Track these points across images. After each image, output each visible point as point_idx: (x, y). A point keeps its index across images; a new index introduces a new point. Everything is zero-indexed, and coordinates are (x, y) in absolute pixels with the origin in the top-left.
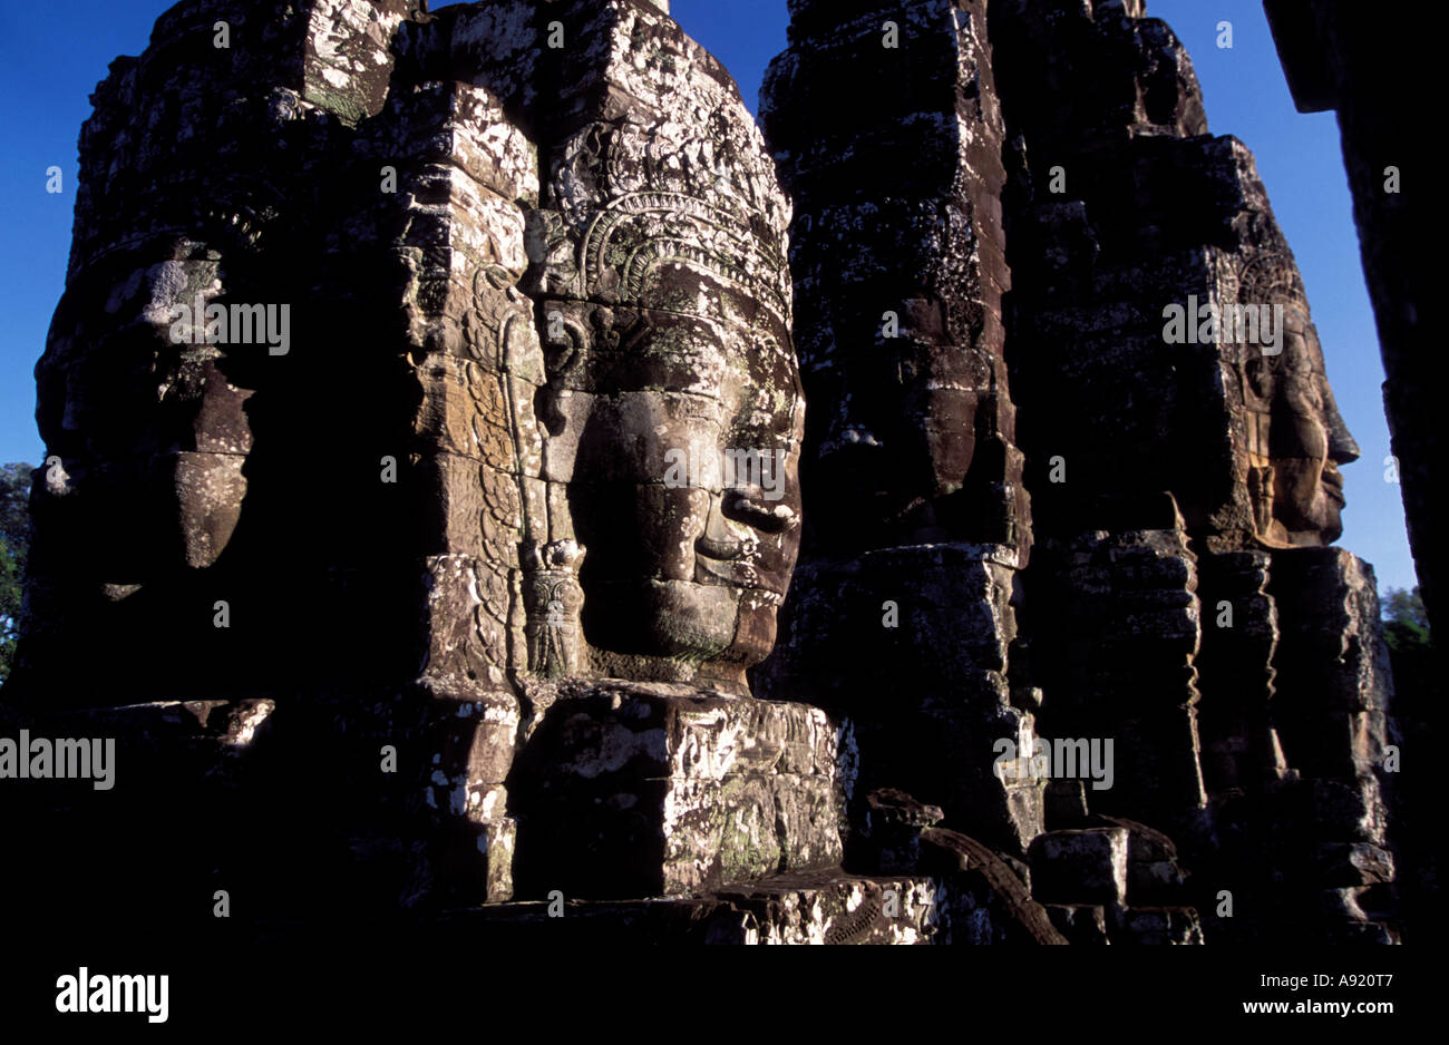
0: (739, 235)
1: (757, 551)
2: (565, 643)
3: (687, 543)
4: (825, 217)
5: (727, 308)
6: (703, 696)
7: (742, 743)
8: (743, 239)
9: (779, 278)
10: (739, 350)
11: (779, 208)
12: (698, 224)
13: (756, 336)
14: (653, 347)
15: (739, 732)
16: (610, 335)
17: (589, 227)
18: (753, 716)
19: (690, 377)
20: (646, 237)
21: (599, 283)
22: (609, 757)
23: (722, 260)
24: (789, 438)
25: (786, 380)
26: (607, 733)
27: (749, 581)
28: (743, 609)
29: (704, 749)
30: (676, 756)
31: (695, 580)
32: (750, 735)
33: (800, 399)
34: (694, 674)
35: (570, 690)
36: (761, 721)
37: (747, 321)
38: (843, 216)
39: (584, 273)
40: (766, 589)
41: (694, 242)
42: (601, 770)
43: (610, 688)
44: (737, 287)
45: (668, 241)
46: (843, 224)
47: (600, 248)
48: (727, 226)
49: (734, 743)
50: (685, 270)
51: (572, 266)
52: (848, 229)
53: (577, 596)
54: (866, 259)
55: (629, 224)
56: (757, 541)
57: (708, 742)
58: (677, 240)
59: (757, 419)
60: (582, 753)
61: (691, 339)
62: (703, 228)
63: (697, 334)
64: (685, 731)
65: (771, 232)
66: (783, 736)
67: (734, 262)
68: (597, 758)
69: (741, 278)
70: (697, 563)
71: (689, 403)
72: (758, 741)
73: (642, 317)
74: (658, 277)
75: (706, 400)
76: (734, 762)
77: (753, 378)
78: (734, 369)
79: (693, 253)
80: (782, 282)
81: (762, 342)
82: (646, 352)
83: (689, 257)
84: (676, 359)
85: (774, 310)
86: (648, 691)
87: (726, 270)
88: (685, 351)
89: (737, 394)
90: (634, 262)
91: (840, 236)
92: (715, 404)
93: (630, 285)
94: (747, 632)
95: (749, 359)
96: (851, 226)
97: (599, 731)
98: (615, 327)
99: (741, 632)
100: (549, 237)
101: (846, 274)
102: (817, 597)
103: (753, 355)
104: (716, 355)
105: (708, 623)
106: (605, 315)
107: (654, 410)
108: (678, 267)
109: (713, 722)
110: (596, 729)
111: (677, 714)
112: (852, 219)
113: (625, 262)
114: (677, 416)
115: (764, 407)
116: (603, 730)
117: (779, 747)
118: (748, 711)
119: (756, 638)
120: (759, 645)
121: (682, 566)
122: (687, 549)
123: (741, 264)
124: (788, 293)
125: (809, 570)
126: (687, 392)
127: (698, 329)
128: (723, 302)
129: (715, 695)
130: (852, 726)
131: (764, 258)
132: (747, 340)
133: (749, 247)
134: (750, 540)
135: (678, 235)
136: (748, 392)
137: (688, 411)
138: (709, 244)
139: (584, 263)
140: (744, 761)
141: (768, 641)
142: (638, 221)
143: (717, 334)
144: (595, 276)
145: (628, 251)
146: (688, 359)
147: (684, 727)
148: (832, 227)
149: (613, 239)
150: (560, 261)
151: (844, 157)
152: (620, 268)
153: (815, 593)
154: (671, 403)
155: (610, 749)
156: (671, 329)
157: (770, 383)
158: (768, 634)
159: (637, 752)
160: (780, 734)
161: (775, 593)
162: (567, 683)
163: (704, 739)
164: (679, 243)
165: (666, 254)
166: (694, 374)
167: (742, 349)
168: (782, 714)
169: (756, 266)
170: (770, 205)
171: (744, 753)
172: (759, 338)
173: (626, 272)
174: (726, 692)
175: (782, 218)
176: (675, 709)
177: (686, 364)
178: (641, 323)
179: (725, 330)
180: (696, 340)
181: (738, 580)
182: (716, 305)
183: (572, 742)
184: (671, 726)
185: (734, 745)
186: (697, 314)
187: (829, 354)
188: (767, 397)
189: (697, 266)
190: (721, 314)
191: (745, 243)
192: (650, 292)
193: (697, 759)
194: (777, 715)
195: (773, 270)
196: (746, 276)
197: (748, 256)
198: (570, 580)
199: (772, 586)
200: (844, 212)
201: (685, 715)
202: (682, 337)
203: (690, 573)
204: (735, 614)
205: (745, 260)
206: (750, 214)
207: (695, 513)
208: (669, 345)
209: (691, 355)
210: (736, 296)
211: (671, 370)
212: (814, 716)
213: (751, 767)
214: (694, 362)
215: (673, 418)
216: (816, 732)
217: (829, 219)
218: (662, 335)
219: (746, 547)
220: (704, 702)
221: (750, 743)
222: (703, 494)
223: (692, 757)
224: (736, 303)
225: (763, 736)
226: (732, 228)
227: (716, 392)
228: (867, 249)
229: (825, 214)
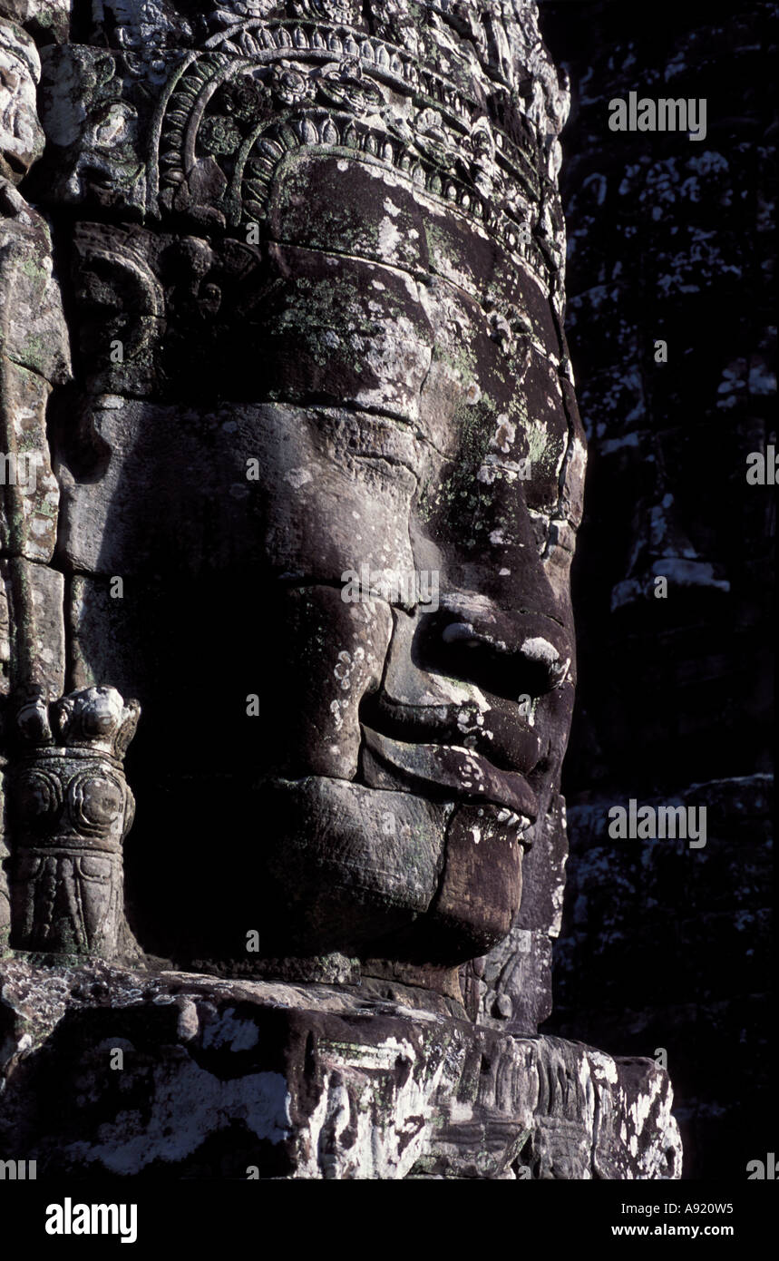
0: (465, 119)
1: (486, 727)
2: (92, 894)
3: (346, 704)
4: (631, 180)
5: (437, 254)
6: (369, 1013)
7: (445, 1111)
8: (475, 129)
9: (542, 214)
10: (458, 333)
11: (545, 91)
12: (385, 91)
13: (493, 313)
14: (288, 316)
15: (441, 1089)
16: (204, 292)
17: (169, 81)
18: (470, 1059)
19: (358, 377)
20: (280, 105)
21: (185, 187)
22: (168, 1132)
23: (429, 163)
24: (554, 517)
25: (551, 404)
26: (165, 1079)
27: (468, 785)
28: (454, 842)
29: (364, 1121)
30: (305, 1133)
31: (360, 778)
32: (463, 1096)
33: (577, 444)
34: (354, 969)
35: (97, 990)
36: (486, 1067)
37: (475, 282)
38: (664, 177)
39: (156, 168)
40: (500, 806)
41: (376, 122)
42: (150, 1158)
43: (176, 988)
44: (458, 217)
45: (324, 116)
46: (663, 191)
47: (188, 123)
48: (442, 99)
49: (426, 1110)
50: (356, 174)
51: (131, 154)
52: (672, 199)
53: (120, 801)
54: (704, 253)
55: (247, 78)
56: (485, 706)
57: (373, 1105)
58: (342, 114)
59: (491, 472)
60: (113, 1121)
61: (364, 304)
62: (393, 101)
63: (376, 296)
64: (326, 1079)
65: (528, 129)
66: (530, 1101)
67: (453, 171)
68: (144, 1133)
69: (466, 200)
70: (364, 746)
71: (356, 427)
72: (479, 1108)
73: (268, 258)
74: (305, 183)
75: (390, 423)
76: (427, 1149)
77: (484, 387)
78: (448, 369)
79: (373, 144)
80: (548, 226)
81: (505, 325)
82: (276, 324)
83: (365, 148)
84: (335, 340)
85: (530, 272)
86: (255, 995)
87: (438, 183)
88: (351, 326)
89: (455, 421)
90: (257, 151)
91: (657, 213)
92: (408, 435)
93: (247, 195)
94: (462, 887)
95: (477, 354)
96: (677, 194)
97: (150, 1076)
98: (213, 274)
99: (450, 887)
100: (89, 97)
101: (666, 281)
102: (604, 865)
103: (486, 348)
104: (412, 336)
105: (383, 866)
106: (195, 250)
107: (285, 439)
108: (343, 166)
109: (386, 1064)
110: (144, 1071)
111: (311, 1045)
112: (680, 183)
113: (237, 151)
114: (332, 452)
115: (506, 449)
116: (159, 1073)
117: (521, 1125)
118: (459, 1047)
119: (480, 900)
120: (487, 916)
121: (335, 749)
122: (346, 716)
123: (467, 178)
124: (558, 248)
125: (590, 816)
126: (354, 407)
127: (379, 286)
128: (430, 241)
129: (393, 1012)
130: (670, 1092)
131: (512, 172)
132: (474, 317)
133: (485, 145)
134: (469, 704)
135: (344, 106)
136: (474, 418)
137: (353, 443)
138: (406, 131)
139: (157, 149)
140: (448, 1149)
141: (503, 908)
142: (267, 76)
143: (415, 298)
144: (177, 175)
145: (245, 129)
146: (358, 342)
147: (324, 1072)
148: (642, 197)
149: (216, 107)
150: (108, 144)
151: (667, 74)
152: (228, 161)
153: (600, 857)
154: (320, 427)
155: (169, 1115)
156: (325, 283)
157: (518, 404)
158: (504, 894)
159: (225, 1122)
160: (524, 1098)
161: (520, 813)
162: (91, 977)
163: (367, 1097)
164: (347, 121)
165: (318, 140)
166: (367, 370)
167: (465, 332)
168: (529, 1057)
169: (496, 186)
170: (527, 80)
171: (449, 1133)
172: (500, 317)
173: (240, 172)
174: (416, 1007)
175: (550, 113)
176: (306, 1033)
177: (352, 352)
178: (266, 266)
179: (432, 293)
180: (373, 306)
181: (446, 781)
182: (414, 242)
183: (94, 1099)
184: (296, 1067)
185: (427, 1116)
186: (378, 259)
187: (633, 423)
188: (512, 429)
189: (381, 170)
190: (424, 260)
191: (477, 138)
192: (285, 211)
193: (349, 1139)
194: (519, 1058)
195: (531, 198)
196: (476, 197)
197: (484, 161)
198: (106, 767)
199: (515, 798)
200: (665, 170)
201: (329, 1049)
202: (347, 298)
203: (350, 763)
204: (439, 851)
205: (476, 169)
206: (487, 90)
207: (362, 643)
208: (319, 313)
209: (363, 334)
210: (455, 233)
211: (323, 362)
212: (593, 1068)
213: (463, 1164)
214: (368, 348)
215: (325, 455)
216: (597, 1098)
217: (639, 184)
218: (307, 293)
219: (463, 717)
220: (367, 1026)
221: (461, 1113)
222: (378, 607)
223: (337, 1134)
224: (455, 245)
225: (490, 1100)
226: (453, 105)
227: (411, 409)
228: (705, 236)
229: (630, 173)
